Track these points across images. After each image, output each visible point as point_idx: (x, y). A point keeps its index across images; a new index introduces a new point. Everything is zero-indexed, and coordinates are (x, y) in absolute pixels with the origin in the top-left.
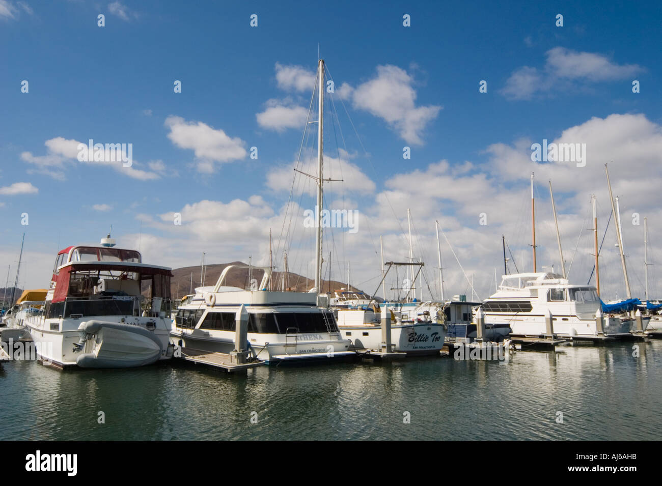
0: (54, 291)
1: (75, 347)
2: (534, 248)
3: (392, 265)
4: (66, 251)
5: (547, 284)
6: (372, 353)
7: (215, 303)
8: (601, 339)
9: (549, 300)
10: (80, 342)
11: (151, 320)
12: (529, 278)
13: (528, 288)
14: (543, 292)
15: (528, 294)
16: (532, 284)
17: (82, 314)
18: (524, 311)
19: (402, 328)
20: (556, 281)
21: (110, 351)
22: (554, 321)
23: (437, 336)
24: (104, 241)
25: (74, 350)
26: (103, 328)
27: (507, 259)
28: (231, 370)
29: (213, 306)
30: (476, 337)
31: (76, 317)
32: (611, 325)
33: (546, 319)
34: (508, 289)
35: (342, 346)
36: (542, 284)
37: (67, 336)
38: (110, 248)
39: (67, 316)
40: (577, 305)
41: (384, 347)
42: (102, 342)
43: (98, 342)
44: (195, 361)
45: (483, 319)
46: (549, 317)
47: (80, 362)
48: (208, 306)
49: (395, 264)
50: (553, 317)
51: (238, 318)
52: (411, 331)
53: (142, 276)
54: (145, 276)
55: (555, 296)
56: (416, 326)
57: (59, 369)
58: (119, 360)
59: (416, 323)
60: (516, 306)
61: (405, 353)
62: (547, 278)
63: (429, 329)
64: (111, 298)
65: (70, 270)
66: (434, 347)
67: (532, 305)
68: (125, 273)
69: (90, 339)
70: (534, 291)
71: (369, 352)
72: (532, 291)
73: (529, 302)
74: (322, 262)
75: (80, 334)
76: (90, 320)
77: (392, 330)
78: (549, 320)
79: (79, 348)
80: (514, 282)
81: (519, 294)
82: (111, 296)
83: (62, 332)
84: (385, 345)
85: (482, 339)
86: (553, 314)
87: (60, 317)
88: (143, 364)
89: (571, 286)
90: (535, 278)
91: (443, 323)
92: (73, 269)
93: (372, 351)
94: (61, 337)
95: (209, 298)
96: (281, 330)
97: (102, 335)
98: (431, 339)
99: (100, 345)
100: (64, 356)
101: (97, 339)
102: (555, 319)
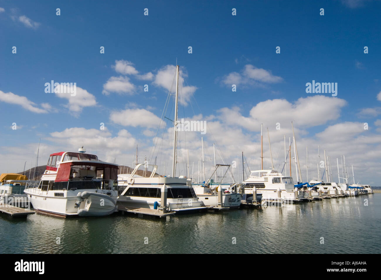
0: (56, 175)
1: (76, 206)
2: (262, 158)
3: (219, 166)
4: (60, 154)
5: (273, 175)
6: (214, 208)
7: (134, 183)
8: (297, 201)
9: (273, 183)
10: (78, 202)
11: (109, 191)
12: (264, 172)
13: (263, 177)
14: (270, 179)
15: (263, 180)
16: (265, 175)
17: (77, 188)
18: (262, 188)
19: (226, 195)
20: (276, 174)
21: (94, 208)
22: (281, 193)
23: (239, 199)
24: (80, 150)
25: (75, 207)
26: (91, 196)
27: (244, 163)
28: (162, 216)
29: (133, 184)
30: (253, 200)
31: (74, 190)
32: (300, 194)
33: (278, 192)
34: (253, 177)
35: (199, 204)
36: (270, 175)
37: (69, 200)
38: (83, 153)
39: (69, 189)
40: (285, 185)
41: (219, 205)
42: (91, 202)
43: (88, 203)
44: (135, 213)
45: (256, 192)
46: (279, 191)
47: (80, 213)
48: (129, 184)
49: (221, 165)
50: (281, 191)
51: (163, 191)
52: (230, 197)
53: (98, 168)
54: (99, 168)
55: (276, 180)
56: (231, 195)
57: (64, 218)
58: (98, 212)
59: (231, 193)
60: (258, 185)
61: (229, 208)
62: (272, 172)
63: (236, 196)
64: (91, 180)
65: (71, 165)
66: (237, 205)
67: (265, 185)
68: (89, 167)
69: (83, 201)
70: (266, 179)
71: (213, 207)
72: (265, 178)
73: (264, 184)
74: (177, 163)
75: (78, 199)
76: (85, 191)
77: (223, 196)
78: (279, 192)
79: (77, 206)
80: (257, 175)
81: (259, 180)
82: (91, 179)
83: (67, 198)
84: (221, 204)
85: (256, 201)
86: (281, 189)
87: (64, 190)
88: (109, 214)
89: (283, 177)
90: (266, 173)
91: (241, 193)
92: (73, 164)
93: (214, 206)
94: (66, 200)
95: (130, 180)
96: (175, 196)
97: (91, 199)
98: (237, 201)
99: (90, 204)
100: (67, 210)
101: (88, 201)
102: (281, 192)
